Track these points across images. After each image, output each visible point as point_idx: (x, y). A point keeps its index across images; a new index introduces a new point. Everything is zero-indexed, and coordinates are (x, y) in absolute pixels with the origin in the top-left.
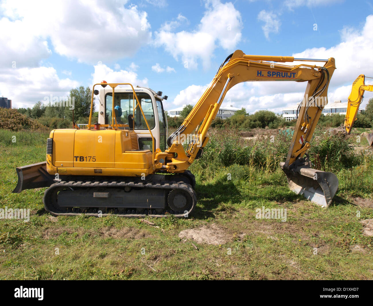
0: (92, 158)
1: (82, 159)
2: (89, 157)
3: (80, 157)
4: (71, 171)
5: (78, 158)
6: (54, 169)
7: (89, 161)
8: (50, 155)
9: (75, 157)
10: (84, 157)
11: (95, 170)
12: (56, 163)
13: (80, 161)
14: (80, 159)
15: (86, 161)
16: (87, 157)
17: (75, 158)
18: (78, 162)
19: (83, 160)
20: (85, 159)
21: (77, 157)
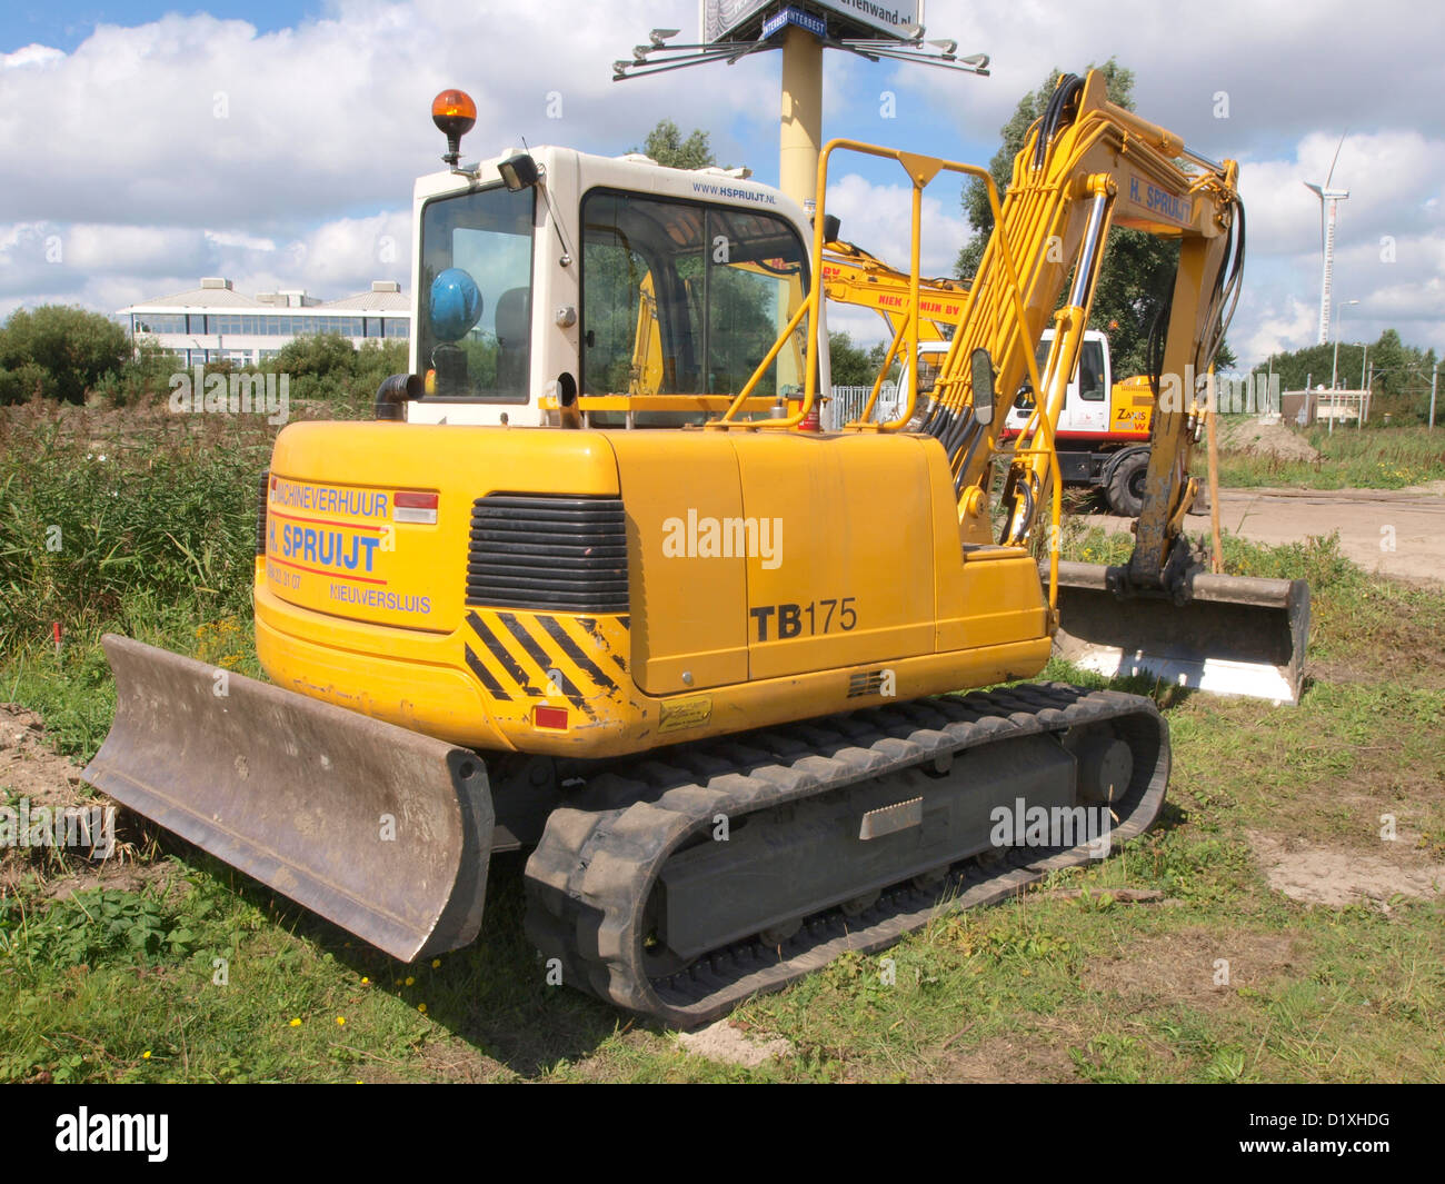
0: (839, 605)
1: (790, 619)
2: (823, 603)
3: (784, 609)
4: (736, 708)
5: (769, 618)
6: (644, 713)
7: (826, 631)
8: (621, 620)
9: (755, 612)
10: (803, 610)
11: (852, 677)
12: (650, 671)
13: (783, 634)
14: (783, 621)
15: (813, 633)
16: (818, 608)
17: (755, 621)
18: (774, 642)
19: (796, 632)
20: (804, 618)
21: (761, 613)
